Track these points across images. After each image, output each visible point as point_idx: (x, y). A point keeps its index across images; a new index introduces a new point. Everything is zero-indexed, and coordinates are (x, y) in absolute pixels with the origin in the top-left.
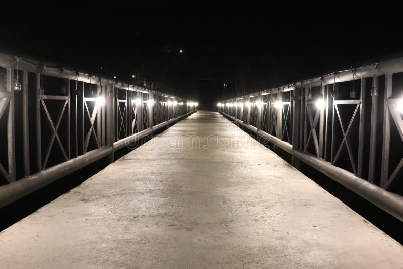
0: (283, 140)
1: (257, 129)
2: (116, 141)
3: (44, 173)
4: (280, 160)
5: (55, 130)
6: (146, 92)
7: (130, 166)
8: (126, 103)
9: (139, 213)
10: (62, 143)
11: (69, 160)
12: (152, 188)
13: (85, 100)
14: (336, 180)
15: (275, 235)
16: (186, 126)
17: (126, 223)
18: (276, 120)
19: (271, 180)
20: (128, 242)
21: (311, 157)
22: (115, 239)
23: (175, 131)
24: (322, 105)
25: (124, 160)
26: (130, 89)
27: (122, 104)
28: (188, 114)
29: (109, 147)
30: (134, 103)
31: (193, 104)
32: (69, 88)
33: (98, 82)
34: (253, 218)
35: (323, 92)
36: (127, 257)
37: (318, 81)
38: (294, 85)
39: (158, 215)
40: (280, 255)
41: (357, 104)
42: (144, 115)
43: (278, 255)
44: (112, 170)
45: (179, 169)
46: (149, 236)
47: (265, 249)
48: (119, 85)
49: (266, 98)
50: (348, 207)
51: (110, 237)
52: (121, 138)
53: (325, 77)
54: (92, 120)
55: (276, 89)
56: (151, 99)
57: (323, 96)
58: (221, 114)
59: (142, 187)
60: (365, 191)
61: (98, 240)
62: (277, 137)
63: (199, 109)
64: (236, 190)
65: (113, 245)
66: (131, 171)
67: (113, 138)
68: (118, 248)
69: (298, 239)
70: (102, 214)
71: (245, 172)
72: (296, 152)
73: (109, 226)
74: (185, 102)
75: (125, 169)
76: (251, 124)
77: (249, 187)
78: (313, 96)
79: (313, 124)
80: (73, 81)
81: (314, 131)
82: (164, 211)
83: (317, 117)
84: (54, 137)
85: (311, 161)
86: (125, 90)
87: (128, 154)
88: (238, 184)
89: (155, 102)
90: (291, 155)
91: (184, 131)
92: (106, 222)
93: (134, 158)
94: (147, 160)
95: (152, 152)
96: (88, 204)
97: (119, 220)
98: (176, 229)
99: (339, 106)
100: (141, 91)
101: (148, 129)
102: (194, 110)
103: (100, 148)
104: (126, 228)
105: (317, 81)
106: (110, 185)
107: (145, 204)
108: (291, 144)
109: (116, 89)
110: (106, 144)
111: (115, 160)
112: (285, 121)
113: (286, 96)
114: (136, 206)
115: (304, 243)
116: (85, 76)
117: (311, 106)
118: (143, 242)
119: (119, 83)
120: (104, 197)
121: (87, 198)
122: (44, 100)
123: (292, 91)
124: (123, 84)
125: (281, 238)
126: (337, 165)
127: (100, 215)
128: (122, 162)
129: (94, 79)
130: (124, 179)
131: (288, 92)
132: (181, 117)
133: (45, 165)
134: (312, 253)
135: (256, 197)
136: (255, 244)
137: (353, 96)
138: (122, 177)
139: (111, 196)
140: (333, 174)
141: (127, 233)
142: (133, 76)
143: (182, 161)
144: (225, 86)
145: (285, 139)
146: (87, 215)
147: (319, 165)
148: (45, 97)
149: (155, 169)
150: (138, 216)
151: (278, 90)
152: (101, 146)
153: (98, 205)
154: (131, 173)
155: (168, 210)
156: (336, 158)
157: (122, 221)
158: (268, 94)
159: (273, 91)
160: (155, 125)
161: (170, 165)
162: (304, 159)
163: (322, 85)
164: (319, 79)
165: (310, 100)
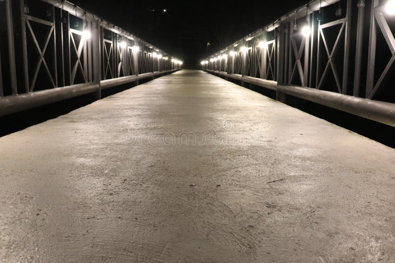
0: (267, 79)
1: (241, 76)
2: (103, 80)
3: (32, 94)
4: (265, 97)
5: (42, 54)
6: (131, 38)
7: (117, 101)
8: (112, 44)
10: (49, 70)
11: (56, 87)
12: (140, 113)
13: (71, 31)
17: (115, 134)
18: (261, 61)
19: (256, 108)
20: (117, 144)
21: (296, 87)
22: (105, 143)
23: (160, 81)
24: (307, 32)
25: (111, 98)
26: (115, 30)
27: (108, 45)
28: (172, 70)
29: (94, 84)
30: (119, 46)
31: (177, 62)
32: (54, 15)
33: (83, 16)
34: (241, 130)
35: (308, 19)
36: (117, 153)
38: (279, 20)
39: (147, 129)
41: (342, 23)
42: (129, 61)
43: (268, 151)
44: (98, 104)
45: (165, 102)
48: (104, 24)
49: (250, 44)
51: (99, 142)
52: (107, 78)
53: (311, 4)
54: (79, 53)
55: (261, 30)
56: (136, 45)
57: (308, 22)
58: (205, 71)
59: (130, 113)
60: (350, 105)
61: (88, 144)
62: (262, 78)
63: (183, 67)
65: (103, 146)
66: (118, 104)
67: (100, 78)
69: (287, 142)
70: (91, 129)
71: (231, 104)
72: (280, 87)
73: (97, 136)
74: (170, 58)
75: (113, 103)
76: (235, 73)
77: (235, 112)
78: (298, 26)
79: (298, 56)
80: (58, 9)
81: (299, 62)
82: (153, 126)
83: (302, 47)
84: (41, 61)
85: (296, 91)
86: (111, 31)
87: (115, 95)
89: (141, 51)
90: (275, 91)
91: (168, 81)
92: (95, 134)
93: (121, 96)
94: (134, 97)
95: (138, 93)
97: (108, 132)
99: (325, 30)
100: (126, 36)
101: (134, 75)
102: (179, 68)
103: (87, 83)
104: (115, 137)
105: (303, 10)
106: (98, 113)
107: (134, 123)
108: (276, 81)
109: (101, 27)
110: (93, 81)
111: (102, 98)
112: (270, 60)
113: (271, 35)
114: (124, 124)
115: (292, 144)
116: (69, 5)
117: (296, 37)
119: (104, 22)
120: (92, 119)
121: (75, 120)
122: (29, 21)
123: (276, 28)
124: (108, 24)
125: (270, 141)
127: (89, 130)
128: (109, 99)
129: (79, 10)
130: (111, 109)
131: (273, 31)
132: (166, 71)
133: (32, 87)
134: (300, 150)
135: (242, 118)
137: (339, 14)
138: (109, 108)
139: (99, 119)
140: (318, 97)
141: (117, 139)
144: (209, 45)
145: (269, 78)
146: (76, 130)
148: (30, 18)
149: (142, 102)
150: (127, 129)
151: (263, 30)
152: (88, 81)
153: (87, 124)
154: (118, 105)
155: (156, 126)
156: (321, 81)
157: (112, 132)
158: (253, 38)
159: (258, 34)
160: (140, 73)
161: (156, 100)
162: (289, 91)
163: (308, 13)
164: (305, 7)
165: (295, 31)
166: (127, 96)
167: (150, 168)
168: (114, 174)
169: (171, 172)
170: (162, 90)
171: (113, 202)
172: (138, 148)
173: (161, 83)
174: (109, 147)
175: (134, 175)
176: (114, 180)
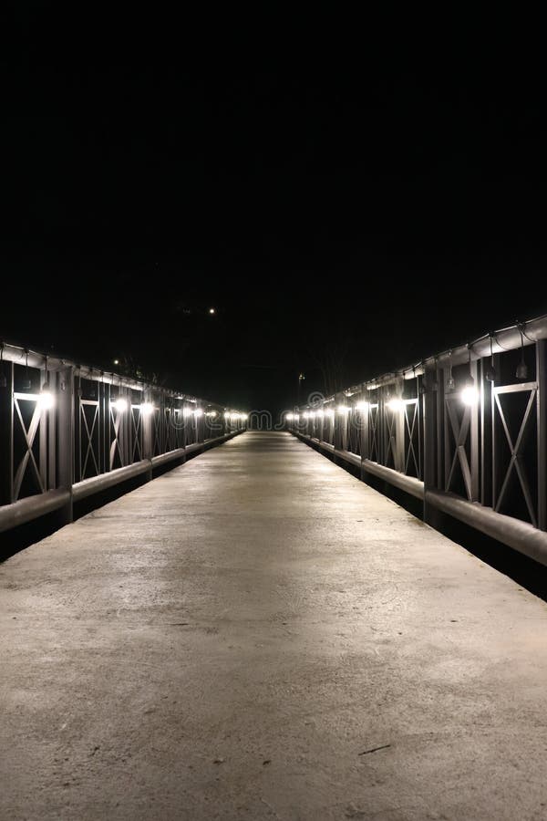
0: (407, 475)
1: (360, 457)
2: (78, 480)
4: (402, 513)
6: (138, 388)
7: (102, 529)
8: (98, 407)
9: (116, 606)
12: (145, 564)
13: (17, 397)
14: (502, 541)
15: (377, 636)
16: (221, 459)
17: (90, 622)
18: (395, 435)
19: (379, 548)
20: (92, 652)
21: (458, 501)
22: (68, 649)
23: (198, 466)
24: (473, 397)
25: (93, 518)
26: (106, 380)
27: (90, 409)
28: (226, 435)
29: (63, 491)
30: (113, 408)
31: (235, 416)
33: (41, 363)
34: (337, 611)
35: (474, 374)
36: (90, 675)
37: (464, 353)
38: (423, 363)
39: (155, 609)
40: (380, 669)
41: (531, 391)
42: (134, 434)
43: (376, 669)
44: (68, 536)
45: (200, 532)
46: (133, 643)
47: (354, 661)
48: (83, 372)
49: (375, 396)
50: (523, 588)
51: (58, 646)
52: (87, 477)
53: (476, 345)
54: (30, 437)
55: (393, 375)
56: (148, 401)
57: (472, 379)
58: (294, 435)
59: (125, 563)
61: (36, 650)
62: (397, 470)
63: (251, 426)
64: (310, 566)
65: (65, 658)
66: (104, 536)
67: (72, 476)
68: (71, 662)
69: (419, 643)
70: (46, 609)
71: (331, 535)
72: (430, 494)
73: (57, 628)
74: (221, 411)
75: (96, 533)
76: (349, 451)
77: (334, 561)
78: (455, 383)
79: (459, 438)
81: (462, 450)
82: (166, 602)
83: (464, 423)
85: (458, 508)
86: (97, 382)
87: (102, 508)
88: (315, 554)
89: (158, 409)
90: (422, 501)
91: (216, 467)
92: (52, 622)
93: (113, 514)
94: (139, 517)
95: (148, 504)
96: (18, 593)
97: (78, 618)
98: (187, 630)
99: (502, 397)
100: (127, 386)
101: (143, 461)
102: (240, 429)
103: (45, 494)
104: (90, 630)
105: (462, 352)
106: (63, 562)
107: (131, 592)
108: (422, 480)
109: (76, 378)
110: (57, 486)
111: (75, 519)
112: (411, 436)
113: (410, 388)
114: (112, 595)
115: (429, 648)
116: (15, 351)
117: (454, 402)
118: (121, 652)
119: (83, 368)
120: (50, 581)
121: (17, 583)
123: (419, 376)
124: (91, 370)
125: (386, 642)
126: (503, 511)
127: (41, 611)
128: (89, 522)
129: (33, 357)
130: (90, 551)
131: (414, 379)
132: (212, 440)
134: (443, 665)
135: (345, 577)
136: (336, 653)
137: (523, 375)
138: (89, 548)
139: (64, 579)
140: (495, 528)
141: (93, 638)
142: (116, 362)
143: (208, 518)
144: (302, 380)
145: (410, 473)
146: (15, 611)
147: (472, 514)
149: (153, 532)
150: (115, 611)
151: (396, 376)
152: (48, 489)
153: (38, 594)
154: (105, 541)
155: (173, 601)
156: (501, 498)
157: (84, 619)
158: (378, 386)
159: (387, 380)
160: (156, 454)
161: (183, 526)
162: (444, 506)
163: (472, 360)
164: (465, 348)
165: (452, 391)
166: (125, 513)
167: (147, 717)
168: (77, 733)
169: (183, 728)
170: (198, 494)
171: (68, 804)
172: (131, 665)
173: (198, 474)
174: (76, 659)
175: (114, 736)
176: (77, 750)
